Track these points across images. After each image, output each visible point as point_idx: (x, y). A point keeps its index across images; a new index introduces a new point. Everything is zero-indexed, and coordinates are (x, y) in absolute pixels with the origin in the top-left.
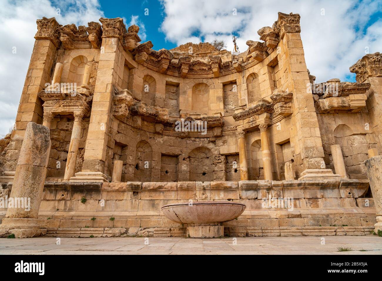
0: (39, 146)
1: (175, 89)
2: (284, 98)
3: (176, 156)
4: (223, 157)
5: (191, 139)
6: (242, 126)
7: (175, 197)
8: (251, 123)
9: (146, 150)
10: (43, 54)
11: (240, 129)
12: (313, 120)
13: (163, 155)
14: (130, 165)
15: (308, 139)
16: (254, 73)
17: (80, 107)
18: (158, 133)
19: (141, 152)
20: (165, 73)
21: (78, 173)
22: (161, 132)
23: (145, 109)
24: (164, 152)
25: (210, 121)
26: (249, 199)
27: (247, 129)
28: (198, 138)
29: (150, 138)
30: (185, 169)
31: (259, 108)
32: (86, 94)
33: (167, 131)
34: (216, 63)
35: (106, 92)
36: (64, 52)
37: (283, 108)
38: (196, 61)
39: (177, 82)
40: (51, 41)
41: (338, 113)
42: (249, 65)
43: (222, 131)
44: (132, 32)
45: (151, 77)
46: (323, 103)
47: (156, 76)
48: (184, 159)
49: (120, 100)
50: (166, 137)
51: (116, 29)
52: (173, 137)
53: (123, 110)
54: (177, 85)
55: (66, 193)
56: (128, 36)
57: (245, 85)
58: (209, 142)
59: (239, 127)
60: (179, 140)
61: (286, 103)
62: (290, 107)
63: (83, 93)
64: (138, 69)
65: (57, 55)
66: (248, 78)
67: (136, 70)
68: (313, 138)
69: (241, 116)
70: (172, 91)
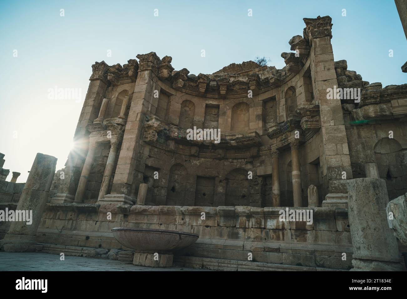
1: (216, 111)
2: (310, 111)
3: (213, 178)
4: (261, 179)
5: (228, 160)
6: (275, 145)
8: (284, 141)
9: (183, 173)
10: (94, 93)
11: (274, 148)
12: (340, 135)
13: (199, 177)
14: (162, 187)
15: (333, 157)
16: (292, 87)
17: (115, 136)
18: (194, 156)
19: (178, 174)
20: (204, 96)
21: (106, 195)
22: (196, 154)
23: (176, 133)
24: (200, 174)
25: (244, 141)
26: (227, 227)
27: (281, 148)
28: (236, 159)
29: (186, 161)
30: (221, 191)
31: (289, 124)
32: (121, 123)
33: (204, 154)
34: (254, 80)
35: (136, 120)
36: (113, 89)
37: (309, 123)
38: (236, 81)
39: (217, 104)
40: (101, 80)
41: (380, 124)
42: (288, 79)
43: (259, 151)
44: (164, 63)
45: (190, 101)
46: (356, 113)
47: (195, 100)
48: (221, 181)
49: (148, 126)
50: (203, 159)
51: (149, 63)
52: (210, 159)
53: (151, 136)
54: (217, 107)
55: (73, 214)
56: (161, 67)
57: (284, 100)
58: (247, 163)
59: (273, 146)
60: (217, 161)
61: (312, 117)
62: (317, 121)
63: (119, 123)
64: (176, 95)
65: (108, 92)
66: (286, 93)
67: (174, 97)
69: (273, 134)
70: (214, 114)
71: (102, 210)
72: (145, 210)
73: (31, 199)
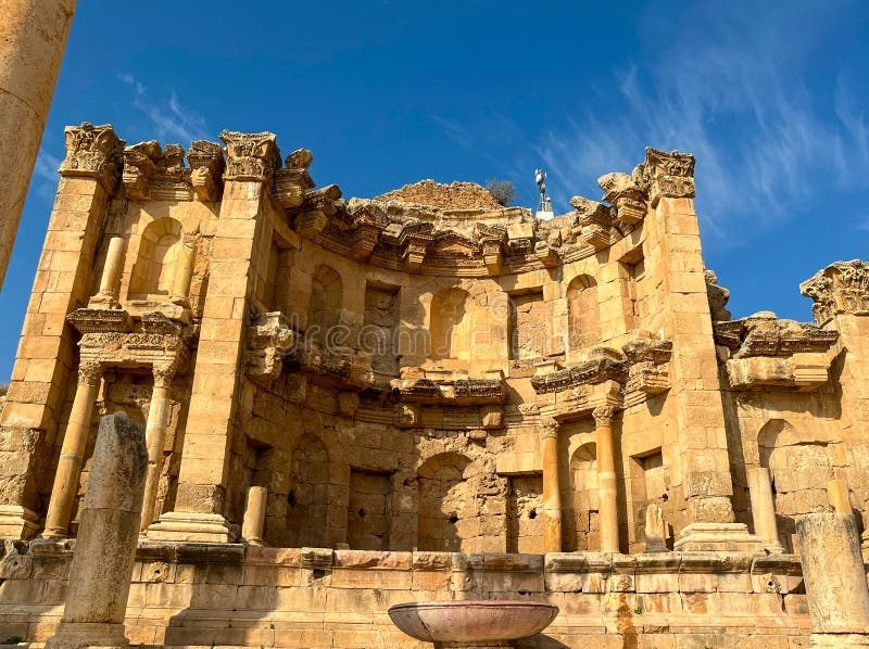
0: (131, 470)
1: (388, 299)
2: (654, 352)
3: (387, 475)
4: (504, 481)
5: (425, 431)
6: (551, 408)
7: (406, 585)
8: (575, 403)
9: (314, 457)
10: (80, 215)
11: (547, 416)
12: (713, 410)
13: (355, 470)
14: (277, 495)
15: (701, 453)
16: (586, 276)
17: (168, 353)
18: (346, 417)
19: (300, 461)
20: (366, 262)
21: (165, 515)
22: (352, 413)
23: (318, 358)
24: (358, 464)
25: (477, 390)
26: (565, 592)
27: (563, 416)
28: (443, 430)
29: (325, 427)
30: (409, 506)
31: (596, 368)
32: (182, 320)
33: (367, 411)
34: (496, 242)
35: (232, 317)
36: (126, 207)
37: (651, 377)
38: (444, 233)
39: (394, 283)
40: (99, 181)
41: (768, 393)
42: (576, 255)
43: (502, 417)
44: (294, 165)
45: (331, 270)
46: (738, 369)
47: (344, 268)
48: (406, 483)
50: (362, 426)
51: (259, 160)
52: (380, 426)
53: (269, 361)
54: (394, 291)
55: (165, 566)
56: (284, 175)
57: (564, 301)
58: (471, 441)
59: (546, 409)
60: (397, 433)
61: (656, 365)
62: (665, 374)
63: (177, 317)
64: (300, 250)
65: (109, 214)
66: (571, 287)
67: (297, 254)
68: (710, 452)
69: (550, 385)
70: (381, 306)
71: (254, 559)
72: (374, 562)
73: (120, 534)
